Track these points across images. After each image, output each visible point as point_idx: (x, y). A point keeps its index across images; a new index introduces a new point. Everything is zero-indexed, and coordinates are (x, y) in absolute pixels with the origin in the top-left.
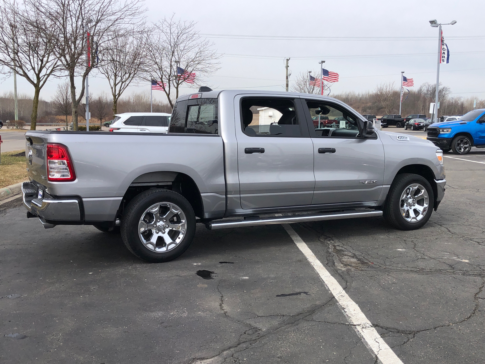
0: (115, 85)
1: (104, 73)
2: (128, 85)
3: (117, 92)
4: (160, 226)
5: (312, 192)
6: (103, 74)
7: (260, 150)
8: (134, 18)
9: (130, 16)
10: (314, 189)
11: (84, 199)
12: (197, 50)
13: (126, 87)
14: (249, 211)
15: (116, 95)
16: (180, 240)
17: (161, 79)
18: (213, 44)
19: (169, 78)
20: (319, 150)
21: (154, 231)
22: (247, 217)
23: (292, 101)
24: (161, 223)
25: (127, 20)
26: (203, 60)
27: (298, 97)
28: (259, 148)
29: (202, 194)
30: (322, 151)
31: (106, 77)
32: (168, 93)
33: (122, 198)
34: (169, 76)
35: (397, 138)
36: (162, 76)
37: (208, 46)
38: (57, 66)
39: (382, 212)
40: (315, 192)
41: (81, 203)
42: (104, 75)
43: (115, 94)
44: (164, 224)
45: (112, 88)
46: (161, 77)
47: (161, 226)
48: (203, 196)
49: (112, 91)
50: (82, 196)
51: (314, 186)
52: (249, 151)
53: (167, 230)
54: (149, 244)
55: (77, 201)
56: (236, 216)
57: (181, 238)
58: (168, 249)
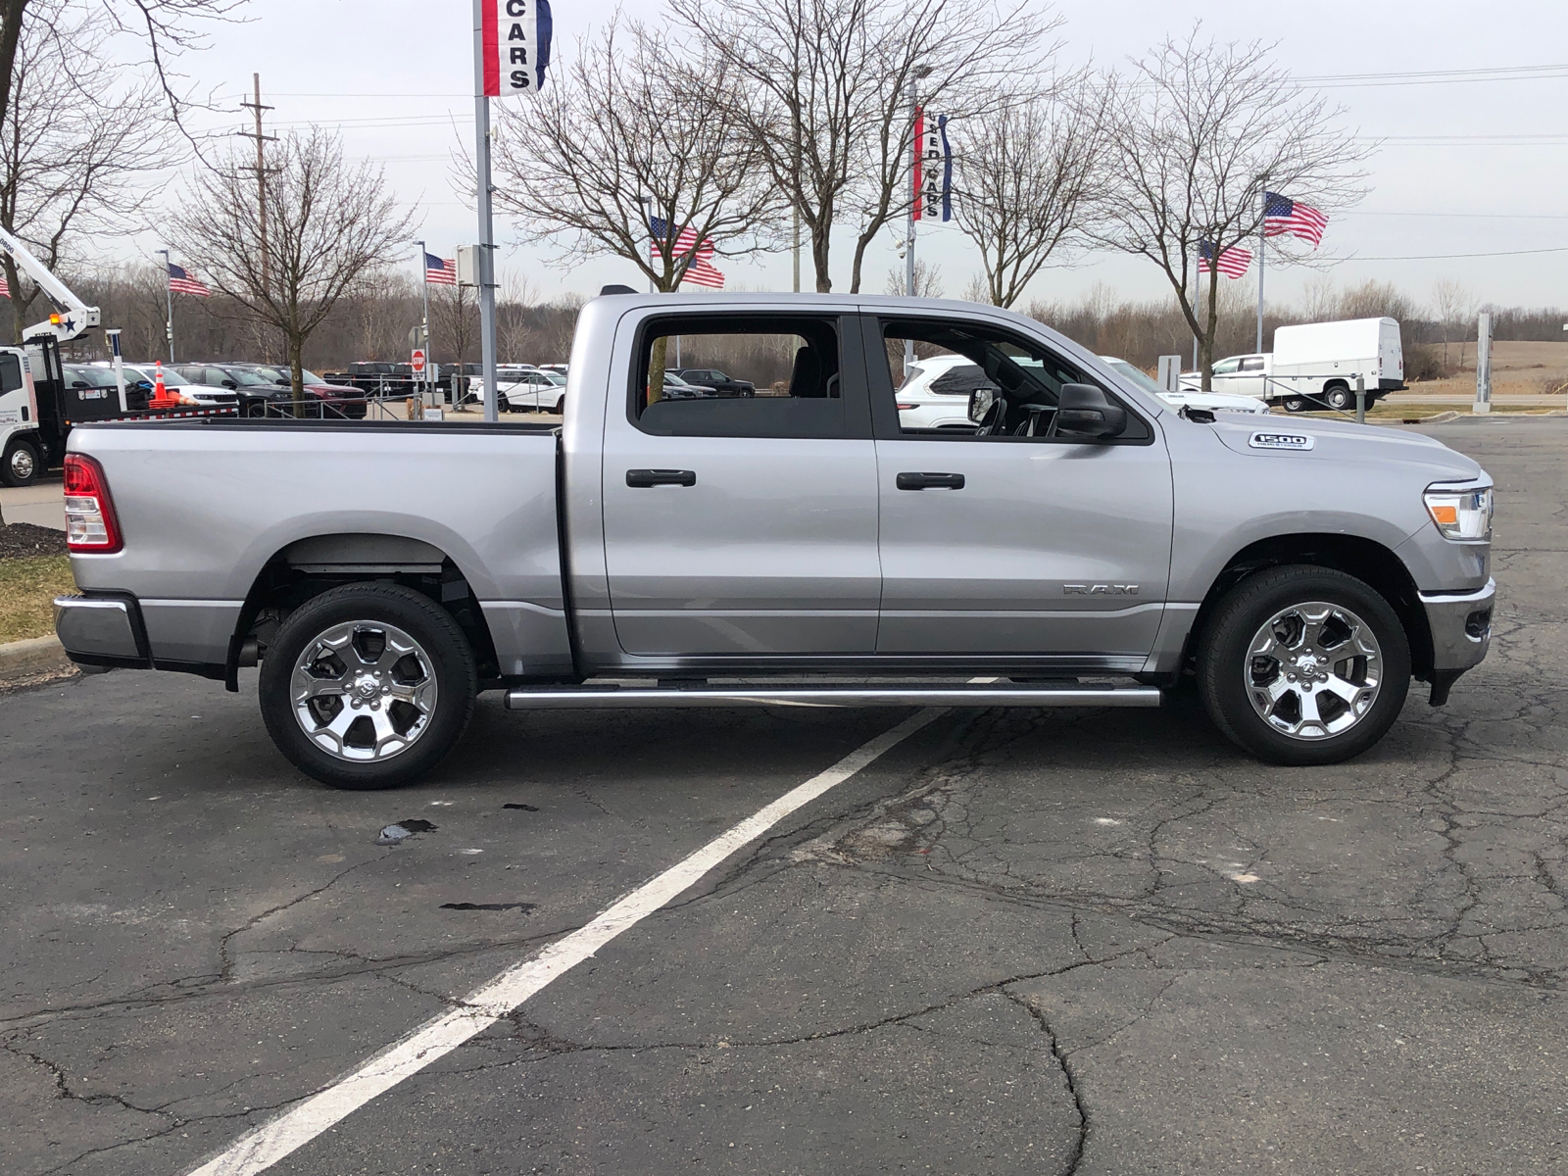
0: (1001, 267)
1: (971, 230)
2: (1039, 264)
3: (1005, 291)
4: (362, 687)
5: (875, 613)
6: (968, 233)
7: (680, 477)
8: (1024, 50)
9: (1007, 48)
10: (880, 603)
11: (142, 602)
12: (1283, 133)
13: (1034, 272)
14: (667, 662)
15: (1003, 297)
16: (419, 730)
17: (1160, 238)
18: (1340, 110)
19: (1183, 234)
20: (898, 478)
21: (346, 699)
22: (667, 679)
23: (832, 324)
24: (367, 681)
25: (999, 59)
26: (1310, 165)
27: (855, 309)
28: (679, 471)
29: (483, 604)
30: (910, 482)
31: (977, 242)
32: (1181, 284)
33: (243, 602)
34: (1184, 229)
35: (1253, 438)
36: (1162, 230)
37: (1319, 119)
38: (718, 224)
39: (1157, 693)
40: (884, 614)
41: (136, 612)
42: (970, 236)
43: (1000, 295)
44: (377, 683)
45: (991, 277)
46: (1158, 232)
47: (365, 689)
48: (487, 609)
49: (992, 285)
50: (137, 594)
51: (879, 595)
52: (640, 479)
53: (386, 701)
54: (324, 736)
55: (122, 606)
56: (624, 674)
57: (422, 726)
58: (381, 755)
